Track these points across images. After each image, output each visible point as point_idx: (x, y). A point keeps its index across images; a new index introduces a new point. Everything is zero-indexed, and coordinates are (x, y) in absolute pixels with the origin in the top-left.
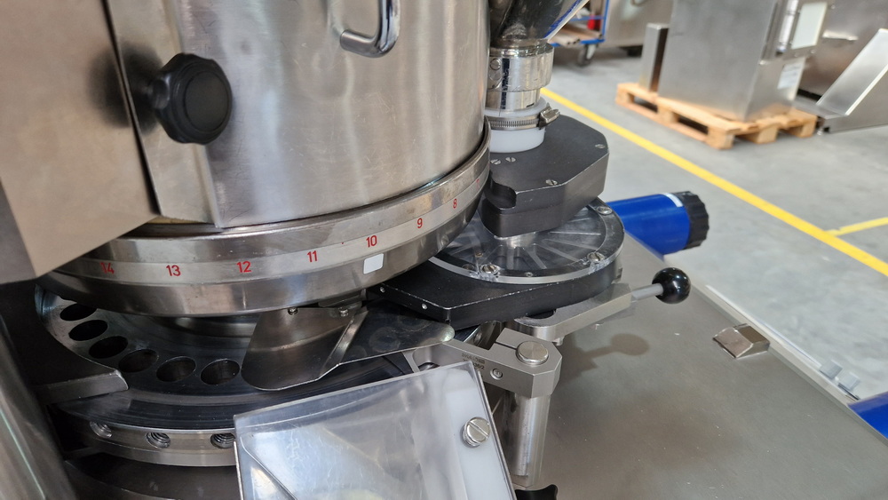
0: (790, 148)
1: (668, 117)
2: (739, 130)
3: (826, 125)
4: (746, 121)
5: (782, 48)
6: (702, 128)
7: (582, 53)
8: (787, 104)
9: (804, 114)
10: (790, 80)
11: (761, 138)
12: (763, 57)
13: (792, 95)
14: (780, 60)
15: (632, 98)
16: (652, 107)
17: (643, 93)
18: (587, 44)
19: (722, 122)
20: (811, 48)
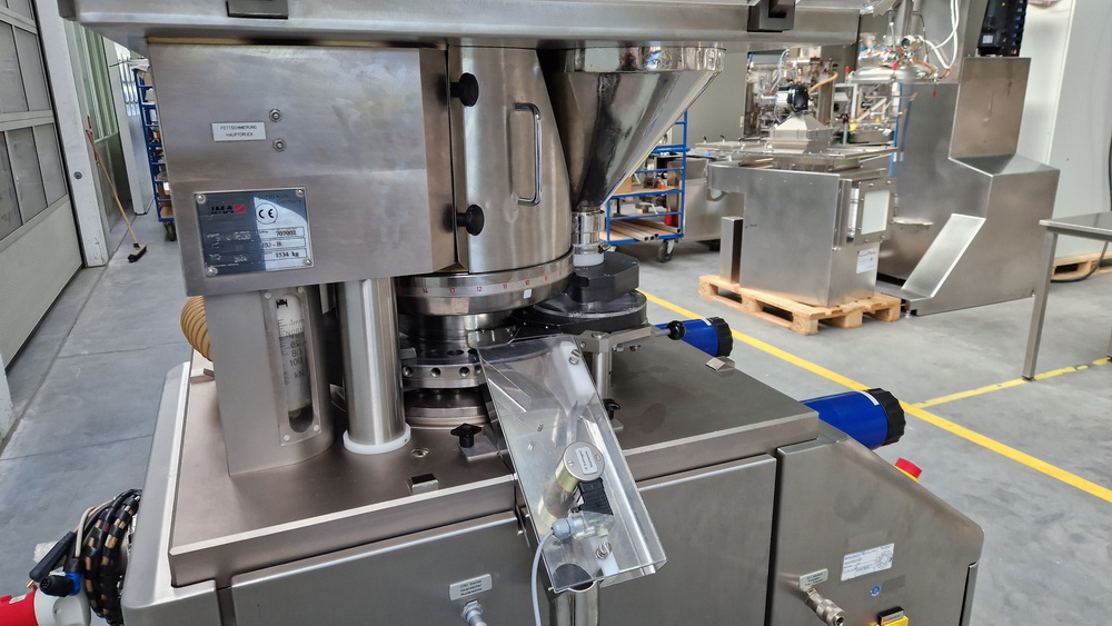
0: (876, 333)
1: (752, 306)
2: (823, 314)
3: (912, 309)
4: (828, 307)
5: (852, 234)
6: (785, 315)
7: (662, 248)
8: (870, 289)
9: (886, 297)
10: (867, 264)
11: (847, 323)
12: (835, 244)
13: (873, 280)
14: (851, 245)
15: (715, 289)
16: (736, 298)
17: (725, 284)
18: (666, 240)
19: (804, 308)
20: (882, 232)
